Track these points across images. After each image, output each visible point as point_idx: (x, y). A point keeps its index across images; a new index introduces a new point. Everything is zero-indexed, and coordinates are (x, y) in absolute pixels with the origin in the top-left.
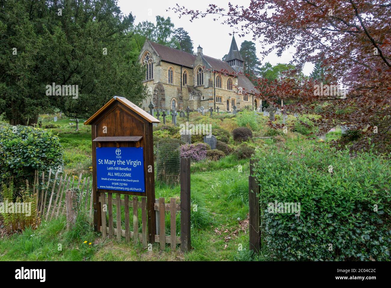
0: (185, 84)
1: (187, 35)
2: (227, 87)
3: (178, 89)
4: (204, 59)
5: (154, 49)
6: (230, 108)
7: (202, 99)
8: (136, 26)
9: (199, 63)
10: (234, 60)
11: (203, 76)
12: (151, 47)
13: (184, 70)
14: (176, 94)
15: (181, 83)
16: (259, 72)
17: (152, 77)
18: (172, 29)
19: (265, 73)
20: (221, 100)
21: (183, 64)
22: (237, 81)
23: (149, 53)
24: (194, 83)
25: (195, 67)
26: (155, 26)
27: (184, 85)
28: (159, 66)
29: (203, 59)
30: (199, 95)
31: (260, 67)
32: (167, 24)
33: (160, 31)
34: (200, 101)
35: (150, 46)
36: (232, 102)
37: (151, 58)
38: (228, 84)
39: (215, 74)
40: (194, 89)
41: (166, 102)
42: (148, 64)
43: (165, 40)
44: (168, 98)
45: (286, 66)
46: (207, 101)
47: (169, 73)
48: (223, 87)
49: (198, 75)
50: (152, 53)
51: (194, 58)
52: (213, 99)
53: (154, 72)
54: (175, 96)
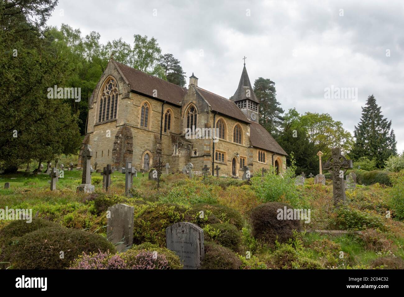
0: (167, 130)
1: (179, 64)
2: (233, 138)
3: (155, 137)
4: (200, 93)
5: (121, 73)
6: (237, 171)
7: (193, 155)
8: (103, 47)
9: (192, 99)
10: (245, 100)
11: (196, 119)
12: (118, 71)
13: (166, 108)
14: (152, 145)
15: (161, 127)
16: (281, 123)
17: (115, 115)
18: (156, 55)
19: (289, 124)
20: (223, 157)
21: (166, 100)
22: (249, 130)
23: (113, 80)
24: (182, 128)
25: (184, 105)
26: (132, 49)
27: (165, 131)
28: (127, 99)
29: (197, 93)
30: (188, 149)
31: (282, 115)
32: (149, 48)
33: (139, 56)
34: (189, 158)
35: (116, 68)
36: (241, 162)
37: (116, 86)
38: (234, 134)
39: (216, 117)
40: (181, 139)
41: (134, 157)
42: (111, 96)
43: (145, 70)
44: (137, 150)
45: (318, 116)
46: (201, 158)
47: (142, 111)
48: (227, 137)
49: (188, 117)
50: (118, 79)
51: (184, 92)
52: (210, 156)
53: (118, 109)
54: (150, 148)
